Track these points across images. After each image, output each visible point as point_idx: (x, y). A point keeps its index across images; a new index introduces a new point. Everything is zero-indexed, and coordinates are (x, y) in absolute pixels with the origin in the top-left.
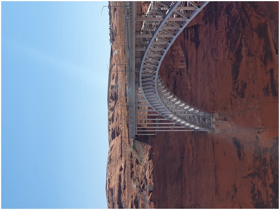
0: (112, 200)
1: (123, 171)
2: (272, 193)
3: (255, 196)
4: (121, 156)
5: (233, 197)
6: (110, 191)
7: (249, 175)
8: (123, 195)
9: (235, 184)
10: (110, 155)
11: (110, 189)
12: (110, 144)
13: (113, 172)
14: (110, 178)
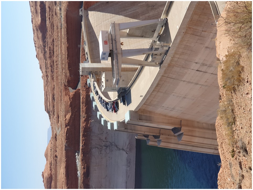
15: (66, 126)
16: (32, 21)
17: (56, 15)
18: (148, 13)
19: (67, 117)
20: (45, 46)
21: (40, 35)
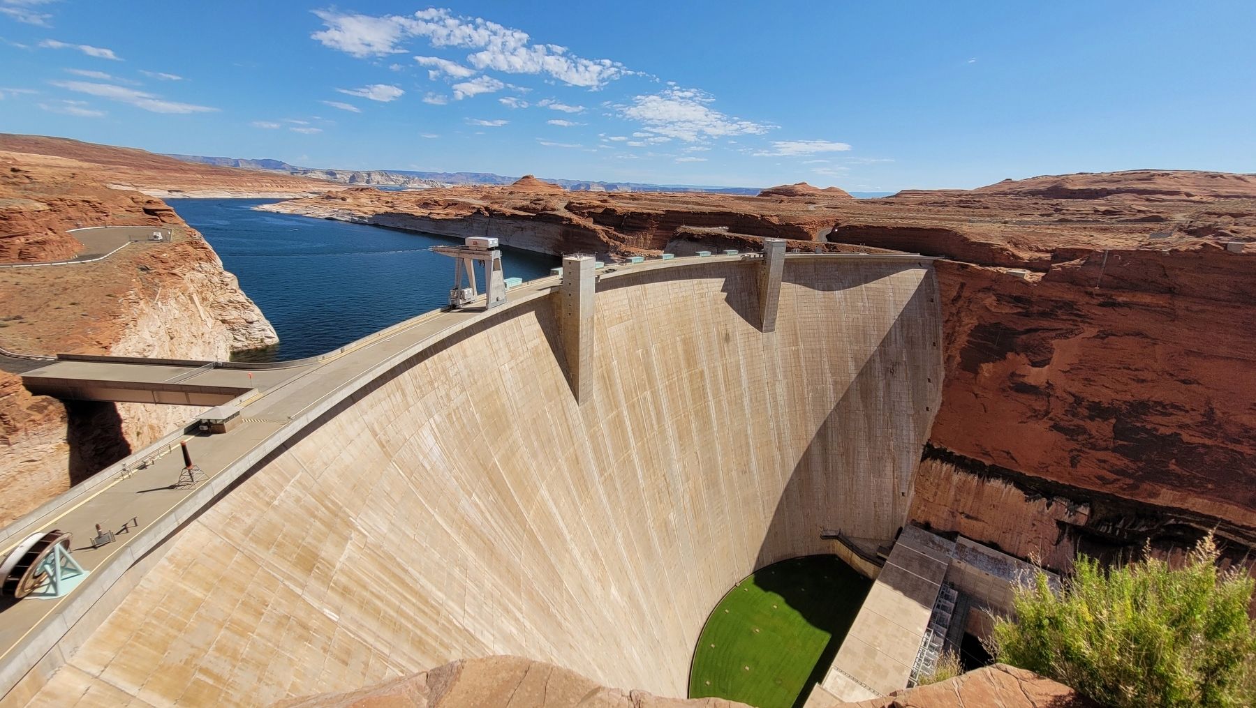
0: (1126, 180)
1: (1186, 198)
2: (1159, 432)
3: (1164, 407)
4: (1216, 196)
5: (1171, 375)
6: (1149, 176)
7: (1212, 409)
8: (1134, 198)
9: (1199, 384)
10: (1225, 176)
11: (1154, 175)
12: (1249, 175)
13: (1184, 181)
14: (1170, 176)
15: (762, 216)
16: (1081, 174)
17: (1021, 215)
18: (881, 361)
19: (774, 218)
20: (1018, 194)
21: (1042, 188)
